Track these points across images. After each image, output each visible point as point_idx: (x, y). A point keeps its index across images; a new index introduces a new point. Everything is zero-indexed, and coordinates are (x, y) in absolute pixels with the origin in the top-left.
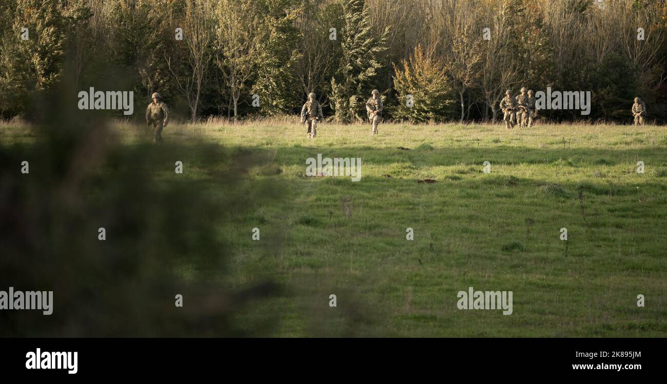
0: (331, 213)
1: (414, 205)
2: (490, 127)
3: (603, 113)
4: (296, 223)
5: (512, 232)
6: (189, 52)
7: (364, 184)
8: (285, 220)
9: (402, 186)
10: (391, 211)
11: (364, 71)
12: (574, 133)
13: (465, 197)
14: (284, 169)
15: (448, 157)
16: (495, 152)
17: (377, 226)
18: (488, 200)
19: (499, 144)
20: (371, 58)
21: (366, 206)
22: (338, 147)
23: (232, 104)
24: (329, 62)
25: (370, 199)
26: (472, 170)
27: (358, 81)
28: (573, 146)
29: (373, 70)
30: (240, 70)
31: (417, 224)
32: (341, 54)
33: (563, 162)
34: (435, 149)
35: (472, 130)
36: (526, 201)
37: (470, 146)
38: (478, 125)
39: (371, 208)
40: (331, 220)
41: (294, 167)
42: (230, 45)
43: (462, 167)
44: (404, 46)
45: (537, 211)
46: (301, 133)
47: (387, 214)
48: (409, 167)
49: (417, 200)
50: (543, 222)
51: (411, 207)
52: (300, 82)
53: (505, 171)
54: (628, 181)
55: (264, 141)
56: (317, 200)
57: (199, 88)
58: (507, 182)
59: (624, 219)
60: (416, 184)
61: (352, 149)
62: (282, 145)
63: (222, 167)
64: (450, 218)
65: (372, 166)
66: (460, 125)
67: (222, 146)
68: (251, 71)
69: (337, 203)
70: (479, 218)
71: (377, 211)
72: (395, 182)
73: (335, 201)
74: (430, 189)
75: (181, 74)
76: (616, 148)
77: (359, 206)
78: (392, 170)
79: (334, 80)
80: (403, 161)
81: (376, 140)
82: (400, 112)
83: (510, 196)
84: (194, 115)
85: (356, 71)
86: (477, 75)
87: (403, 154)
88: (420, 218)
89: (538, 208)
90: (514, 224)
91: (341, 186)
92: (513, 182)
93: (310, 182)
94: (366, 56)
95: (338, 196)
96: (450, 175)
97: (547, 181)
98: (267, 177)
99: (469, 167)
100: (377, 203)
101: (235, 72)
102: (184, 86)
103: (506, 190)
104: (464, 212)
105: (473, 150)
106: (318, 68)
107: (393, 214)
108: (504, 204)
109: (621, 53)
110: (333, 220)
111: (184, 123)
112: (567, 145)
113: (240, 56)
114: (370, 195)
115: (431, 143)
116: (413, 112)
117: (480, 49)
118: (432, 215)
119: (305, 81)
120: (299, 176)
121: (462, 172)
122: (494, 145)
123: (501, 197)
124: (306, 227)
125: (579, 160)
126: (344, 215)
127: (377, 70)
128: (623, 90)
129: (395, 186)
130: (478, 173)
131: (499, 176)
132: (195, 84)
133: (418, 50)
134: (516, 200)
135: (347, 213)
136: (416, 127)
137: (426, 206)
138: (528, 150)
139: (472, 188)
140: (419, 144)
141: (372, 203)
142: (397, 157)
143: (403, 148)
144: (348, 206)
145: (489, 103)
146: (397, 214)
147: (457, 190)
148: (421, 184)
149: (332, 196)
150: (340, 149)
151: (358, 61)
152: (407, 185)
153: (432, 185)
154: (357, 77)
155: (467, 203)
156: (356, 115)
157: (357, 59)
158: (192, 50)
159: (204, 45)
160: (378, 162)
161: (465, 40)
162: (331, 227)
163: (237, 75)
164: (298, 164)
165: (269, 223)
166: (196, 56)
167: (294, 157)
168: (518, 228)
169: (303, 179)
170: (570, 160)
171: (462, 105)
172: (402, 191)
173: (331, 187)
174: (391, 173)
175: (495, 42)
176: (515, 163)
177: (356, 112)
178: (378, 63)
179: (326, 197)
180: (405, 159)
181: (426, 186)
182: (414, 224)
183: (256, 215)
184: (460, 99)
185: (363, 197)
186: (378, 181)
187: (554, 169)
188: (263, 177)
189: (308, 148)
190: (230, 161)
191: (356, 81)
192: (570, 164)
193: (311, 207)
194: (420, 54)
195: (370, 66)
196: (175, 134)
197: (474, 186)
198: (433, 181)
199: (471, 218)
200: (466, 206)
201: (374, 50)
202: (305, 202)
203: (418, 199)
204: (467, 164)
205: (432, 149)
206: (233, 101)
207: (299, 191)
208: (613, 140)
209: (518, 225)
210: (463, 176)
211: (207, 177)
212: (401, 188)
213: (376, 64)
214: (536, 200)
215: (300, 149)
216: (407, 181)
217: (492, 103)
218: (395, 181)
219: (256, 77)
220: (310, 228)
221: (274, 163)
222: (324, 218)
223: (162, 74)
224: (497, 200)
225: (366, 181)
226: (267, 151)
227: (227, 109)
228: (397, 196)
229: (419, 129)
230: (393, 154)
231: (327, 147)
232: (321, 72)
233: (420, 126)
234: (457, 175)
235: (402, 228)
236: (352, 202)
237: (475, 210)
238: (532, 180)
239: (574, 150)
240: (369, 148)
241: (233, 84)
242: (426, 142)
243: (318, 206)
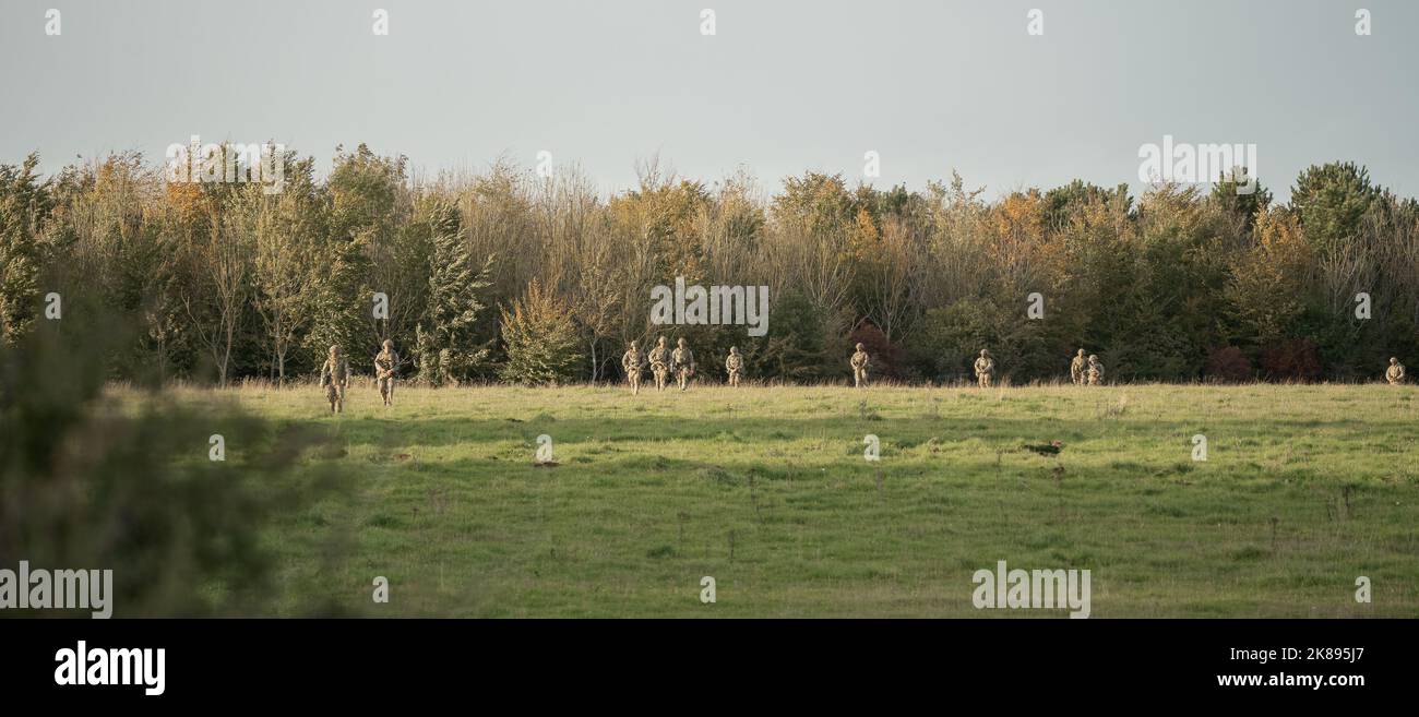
0: (415, 510)
1: (529, 497)
3: (779, 371)
5: (659, 531)
6: (216, 290)
7: (460, 469)
9: (512, 471)
10: (498, 506)
11: (460, 315)
12: (743, 397)
13: (597, 485)
14: (349, 449)
15: (574, 431)
16: (638, 424)
17: (480, 527)
18: (630, 489)
19: (645, 414)
20: (469, 297)
21: (463, 499)
22: (425, 418)
23: (277, 361)
24: (411, 302)
25: (468, 489)
26: (608, 448)
27: (450, 329)
28: (741, 415)
29: (473, 314)
30: (288, 314)
32: (427, 292)
33: (728, 436)
34: (557, 421)
35: (608, 395)
36: (680, 489)
37: (605, 417)
38: (615, 388)
39: (470, 501)
40: (416, 519)
41: (365, 446)
42: (275, 281)
43: (595, 445)
44: (514, 281)
45: (694, 503)
46: (373, 401)
47: (491, 511)
48: (523, 445)
49: (532, 491)
50: (703, 517)
51: (525, 500)
53: (651, 450)
54: (811, 461)
55: (322, 412)
56: (395, 492)
57: (230, 339)
58: (655, 465)
59: (807, 512)
60: (532, 468)
61: (444, 422)
63: (264, 449)
64: (577, 514)
65: (471, 445)
66: (591, 387)
67: (264, 420)
68: (303, 316)
69: (424, 496)
70: (617, 514)
71: (478, 506)
72: (503, 466)
73: (421, 493)
74: (551, 476)
75: (204, 320)
76: (796, 417)
77: (453, 499)
78: (500, 450)
79: (420, 327)
80: (514, 438)
81: (476, 409)
82: (509, 371)
83: (658, 483)
84: (223, 376)
85: (448, 315)
86: (614, 321)
87: (513, 428)
88: (537, 515)
89: (695, 499)
90: (663, 521)
91: (428, 473)
92: (662, 464)
93: (385, 468)
94: (462, 294)
95: (424, 487)
96: (577, 455)
97: (707, 462)
98: (326, 462)
99: (604, 445)
100: (478, 495)
101: (281, 317)
102: (209, 337)
103: (653, 475)
104: (596, 506)
105: (609, 422)
106: (396, 311)
107: (500, 510)
108: (650, 493)
109: (801, 290)
110: (418, 519)
111: (209, 387)
112: (733, 414)
113: (289, 295)
114: (468, 485)
115: (554, 413)
116: (528, 371)
117: (618, 284)
118: (554, 510)
119: (378, 328)
120: (371, 460)
121: (595, 452)
122: (638, 415)
123: (647, 484)
124: (381, 530)
125: (748, 435)
126: (434, 512)
127: (477, 315)
128: (806, 339)
129: (505, 471)
130: (616, 453)
131: (644, 457)
132: (225, 335)
133: (533, 285)
134: (667, 489)
135: (437, 509)
136: (531, 391)
137: (545, 498)
138: (682, 421)
139: (607, 472)
140: (537, 414)
141: (471, 494)
142: (506, 432)
143: (514, 420)
144: (439, 499)
146: (507, 510)
147: (588, 477)
148: (538, 469)
149: (416, 487)
150: (427, 422)
151: (451, 301)
152: (518, 471)
153: (554, 469)
154: (450, 323)
155: (601, 493)
156: (450, 376)
157: (450, 297)
158: (220, 287)
159: (237, 280)
160: (480, 439)
161: (598, 273)
162: (415, 528)
163: (283, 321)
164: (369, 442)
166: (226, 294)
167: (364, 433)
168: (668, 527)
169: (377, 463)
170: (737, 434)
171: (594, 361)
172: (513, 478)
173: (416, 474)
174: (498, 454)
176: (665, 439)
177: (448, 371)
178: (479, 303)
179: (408, 487)
180: (516, 435)
181: (546, 471)
182: (529, 523)
183: (310, 513)
184: (589, 350)
185: (459, 488)
186: (480, 465)
187: (716, 446)
188: (321, 462)
189: (382, 421)
190: (274, 440)
191: (448, 329)
192: (737, 439)
193: (388, 501)
194: (536, 292)
195: (468, 307)
196: (198, 404)
197: (611, 470)
198: (557, 465)
199: (606, 514)
200: (600, 498)
201: (473, 285)
202: (380, 496)
203: (533, 489)
204: (601, 441)
205: (553, 420)
206: (277, 356)
207: (370, 480)
208: (793, 406)
209: (669, 522)
210: (596, 457)
211: (242, 462)
212: (512, 474)
213: (476, 305)
214: (693, 488)
215: (372, 423)
216: (517, 464)
218: (503, 464)
219: (310, 324)
220: (387, 531)
221: (336, 443)
222: (406, 517)
223: (178, 319)
224: (643, 488)
225: (463, 466)
226: (325, 426)
227: (269, 368)
228: (506, 485)
229: (537, 394)
230: (501, 428)
231: (410, 419)
232: (400, 317)
233: (539, 389)
234: (587, 456)
235: (513, 528)
236: (444, 494)
237: (612, 503)
238: (688, 461)
239: (742, 420)
240: (467, 421)
241: (278, 334)
242: (546, 410)
243: (398, 501)
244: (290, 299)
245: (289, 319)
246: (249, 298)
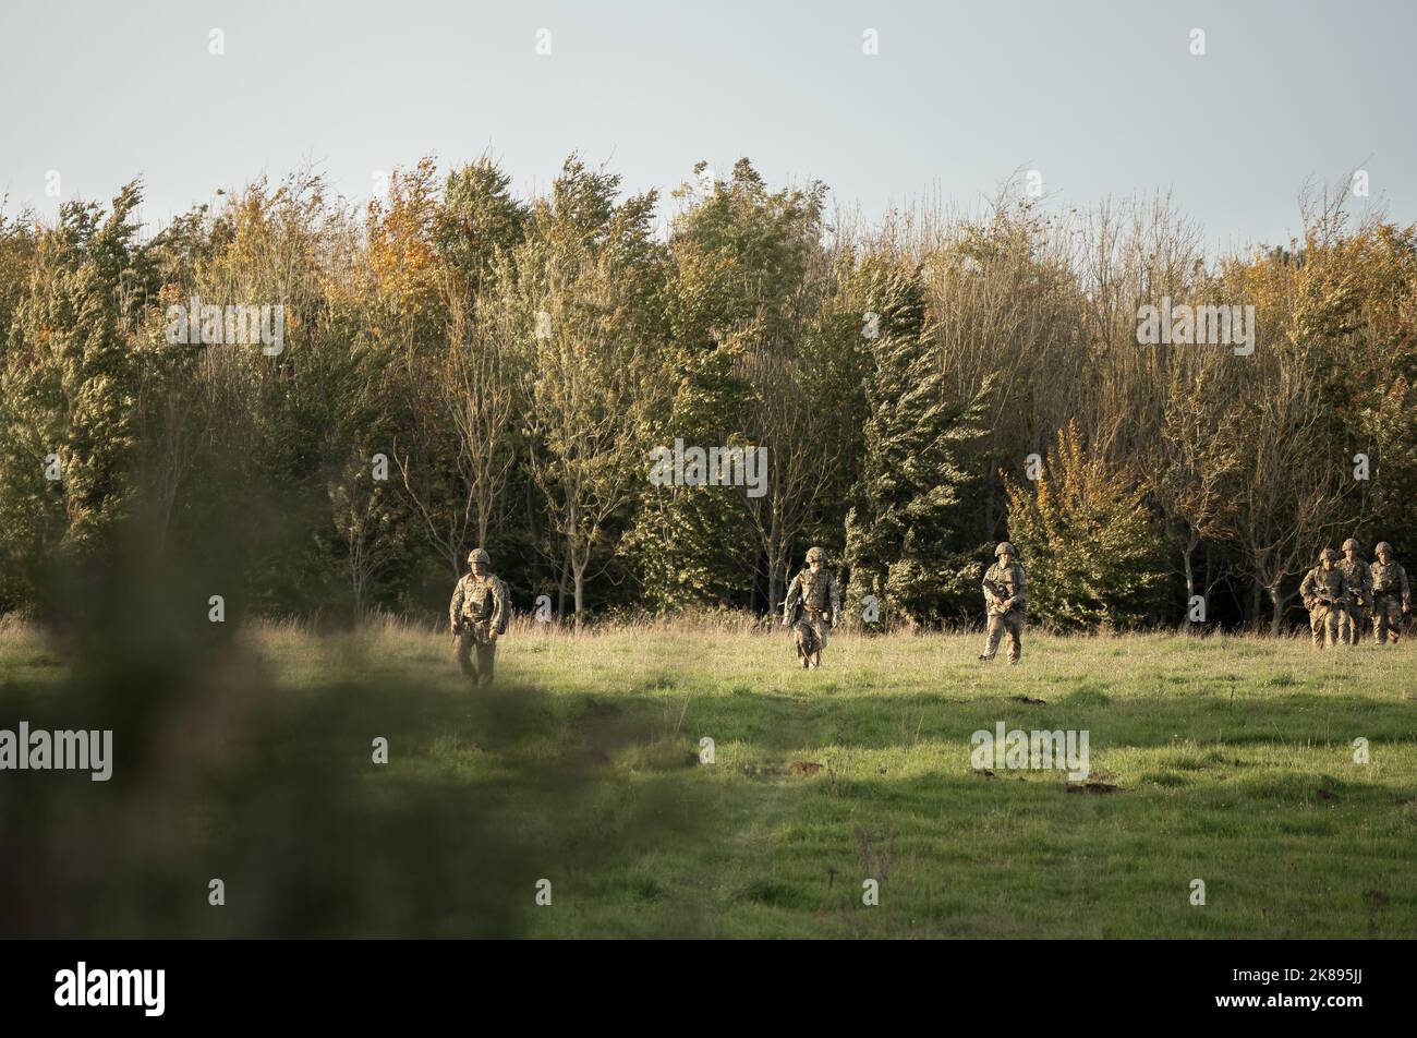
0: (832, 872)
1: (1057, 851)
2: (1266, 643)
4: (739, 897)
6: (458, 442)
8: (710, 888)
9: (1024, 800)
10: (995, 867)
11: (925, 492)
13: (1196, 831)
15: (1148, 723)
16: (1279, 711)
17: (956, 907)
18: (1262, 840)
19: (1292, 690)
20: (940, 458)
21: (925, 852)
22: (851, 694)
23: (570, 580)
24: (827, 468)
25: (936, 833)
26: (1216, 758)
27: (906, 519)
29: (950, 491)
30: (591, 489)
31: (1063, 905)
32: (860, 447)
34: (1113, 703)
35: (1218, 653)
36: (1367, 842)
37: (1211, 695)
38: (1232, 639)
39: (940, 858)
40: (833, 890)
41: (735, 746)
42: (567, 425)
43: (1189, 751)
44: (1030, 426)
45: (1396, 871)
47: (982, 876)
49: (1063, 839)
51: (1049, 856)
52: (749, 519)
53: (1306, 764)
55: (655, 680)
56: (794, 836)
58: (1313, 793)
60: (1063, 795)
61: (889, 701)
62: (701, 689)
63: (543, 748)
64: (1155, 887)
65: (942, 747)
66: (1183, 638)
67: (543, 693)
68: (620, 493)
69: (849, 844)
70: (1235, 889)
71: (953, 868)
72: (1005, 790)
73: (843, 839)
74: (1100, 810)
75: (436, 499)
77: (906, 852)
79: (851, 516)
81: (952, 677)
83: (1321, 830)
85: (902, 493)
86: (1231, 507)
87: (1026, 714)
88: (1073, 887)
89: (1399, 863)
91: (858, 801)
92: (1329, 792)
93: (775, 789)
94: (928, 452)
95: (849, 826)
96: (1155, 770)
98: (662, 775)
99: (1208, 751)
100: (956, 845)
101: (578, 495)
102: (444, 535)
103: (1308, 813)
105: (1219, 707)
106: (797, 486)
107: (1000, 876)
108: (1304, 849)
110: (838, 889)
113: (593, 452)
114: (937, 826)
115: (1103, 686)
116: (1057, 604)
117: (1239, 432)
118: (1108, 877)
119: (762, 517)
120: (746, 772)
121: (1189, 765)
122: (1278, 691)
123: (1297, 831)
124: (766, 909)
126: (868, 877)
127: (958, 491)
129: (1008, 800)
130: (1232, 767)
131: (1291, 777)
132: (473, 524)
133: (1067, 435)
134: (1338, 841)
135: (875, 871)
136: (1061, 643)
137: (1088, 853)
138: (1372, 705)
139: (1216, 806)
140: (1071, 688)
141: (942, 844)
143: (1026, 700)
144: (879, 853)
145: (1262, 580)
146: (1012, 875)
147: (1175, 814)
148: (1075, 796)
149: (834, 828)
150: (856, 701)
151: (907, 465)
152: (1035, 799)
153: (1107, 798)
154: (905, 508)
155: (1201, 846)
156: (903, 612)
157: (904, 458)
158: (466, 437)
159: (497, 424)
160: (959, 736)
161: (1198, 410)
162: (831, 909)
163: (583, 503)
164: (744, 739)
165: (667, 896)
166: (476, 450)
167: (734, 721)
169: (758, 779)
171: (1189, 584)
172: (1023, 813)
173: (833, 802)
175: (1282, 415)
176: (1336, 740)
177: (902, 602)
178: (961, 470)
179: (818, 828)
181: (1090, 801)
182: (1057, 902)
183: (631, 873)
184: (1181, 566)
185: (919, 830)
186: (958, 786)
188: (650, 775)
189: (769, 698)
190: (564, 732)
191: (901, 519)
193: (780, 854)
194: (1075, 449)
195: (938, 479)
196: (421, 659)
197: (1221, 801)
198: (1109, 789)
200: (1200, 856)
201: (949, 435)
202: (763, 843)
203: (1066, 837)
204: (1203, 744)
205: (1105, 701)
206: (571, 572)
207: (746, 811)
210: (1192, 774)
212: (1022, 805)
213: (957, 472)
214: (1394, 841)
215: (750, 700)
216: (1036, 786)
217: (1271, 580)
218: (1003, 786)
219: (633, 508)
220: (776, 911)
221: (678, 738)
222: (814, 885)
224: (1286, 840)
226: (660, 705)
227: (556, 593)
228: (1011, 826)
229: (1073, 649)
231: (821, 694)
232: (807, 495)
233: (1073, 640)
234: (1174, 772)
235: (1025, 912)
236: (887, 843)
237: (1224, 867)
238: (1383, 786)
240: (934, 699)
241: (572, 527)
242: (1090, 681)
243: (798, 854)
244: (597, 461)
245: (593, 500)
246: (519, 458)
